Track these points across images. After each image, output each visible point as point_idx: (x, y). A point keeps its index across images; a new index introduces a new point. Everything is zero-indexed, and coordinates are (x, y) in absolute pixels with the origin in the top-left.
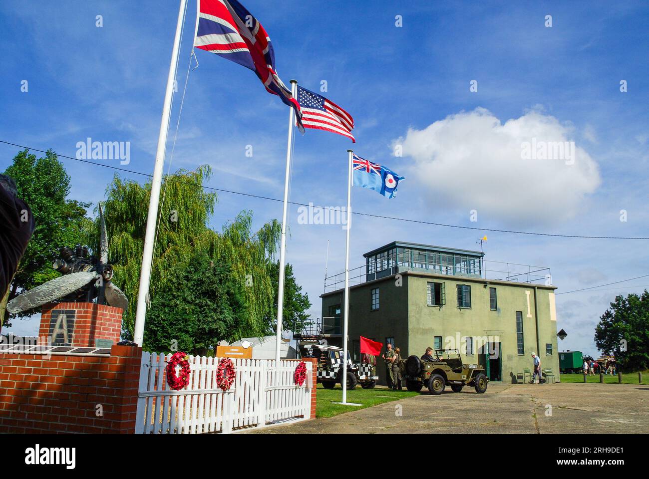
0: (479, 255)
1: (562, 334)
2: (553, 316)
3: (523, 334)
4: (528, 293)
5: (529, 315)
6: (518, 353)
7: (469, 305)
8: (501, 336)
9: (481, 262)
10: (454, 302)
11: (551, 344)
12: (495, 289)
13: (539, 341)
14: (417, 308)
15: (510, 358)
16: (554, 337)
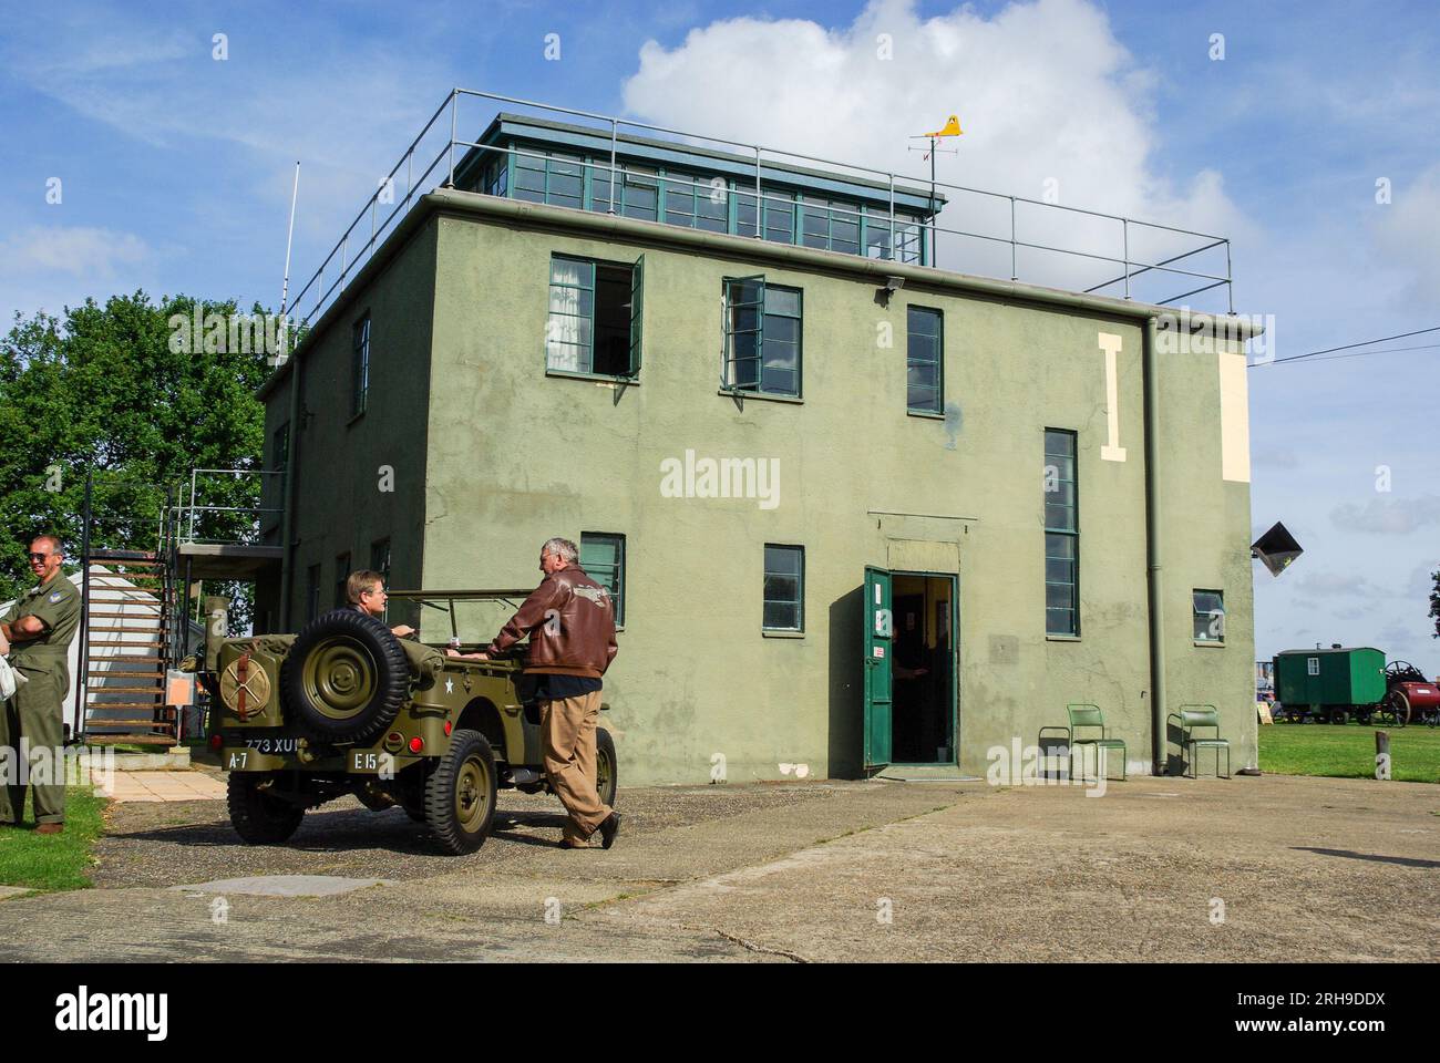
0: (922, 203)
1: (1278, 546)
2: (1236, 464)
3: (1076, 537)
4: (1113, 342)
5: (1113, 448)
6: (1049, 629)
7: (789, 387)
8: (957, 544)
9: (929, 233)
10: (704, 361)
11: (1220, 592)
12: (940, 313)
13: (1160, 576)
14: (481, 380)
15: (1004, 650)
16: (1236, 558)
